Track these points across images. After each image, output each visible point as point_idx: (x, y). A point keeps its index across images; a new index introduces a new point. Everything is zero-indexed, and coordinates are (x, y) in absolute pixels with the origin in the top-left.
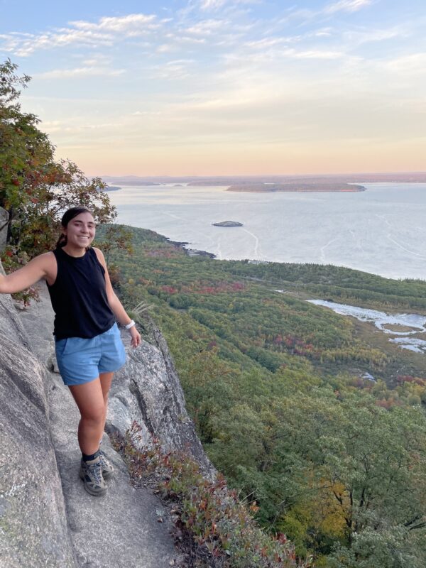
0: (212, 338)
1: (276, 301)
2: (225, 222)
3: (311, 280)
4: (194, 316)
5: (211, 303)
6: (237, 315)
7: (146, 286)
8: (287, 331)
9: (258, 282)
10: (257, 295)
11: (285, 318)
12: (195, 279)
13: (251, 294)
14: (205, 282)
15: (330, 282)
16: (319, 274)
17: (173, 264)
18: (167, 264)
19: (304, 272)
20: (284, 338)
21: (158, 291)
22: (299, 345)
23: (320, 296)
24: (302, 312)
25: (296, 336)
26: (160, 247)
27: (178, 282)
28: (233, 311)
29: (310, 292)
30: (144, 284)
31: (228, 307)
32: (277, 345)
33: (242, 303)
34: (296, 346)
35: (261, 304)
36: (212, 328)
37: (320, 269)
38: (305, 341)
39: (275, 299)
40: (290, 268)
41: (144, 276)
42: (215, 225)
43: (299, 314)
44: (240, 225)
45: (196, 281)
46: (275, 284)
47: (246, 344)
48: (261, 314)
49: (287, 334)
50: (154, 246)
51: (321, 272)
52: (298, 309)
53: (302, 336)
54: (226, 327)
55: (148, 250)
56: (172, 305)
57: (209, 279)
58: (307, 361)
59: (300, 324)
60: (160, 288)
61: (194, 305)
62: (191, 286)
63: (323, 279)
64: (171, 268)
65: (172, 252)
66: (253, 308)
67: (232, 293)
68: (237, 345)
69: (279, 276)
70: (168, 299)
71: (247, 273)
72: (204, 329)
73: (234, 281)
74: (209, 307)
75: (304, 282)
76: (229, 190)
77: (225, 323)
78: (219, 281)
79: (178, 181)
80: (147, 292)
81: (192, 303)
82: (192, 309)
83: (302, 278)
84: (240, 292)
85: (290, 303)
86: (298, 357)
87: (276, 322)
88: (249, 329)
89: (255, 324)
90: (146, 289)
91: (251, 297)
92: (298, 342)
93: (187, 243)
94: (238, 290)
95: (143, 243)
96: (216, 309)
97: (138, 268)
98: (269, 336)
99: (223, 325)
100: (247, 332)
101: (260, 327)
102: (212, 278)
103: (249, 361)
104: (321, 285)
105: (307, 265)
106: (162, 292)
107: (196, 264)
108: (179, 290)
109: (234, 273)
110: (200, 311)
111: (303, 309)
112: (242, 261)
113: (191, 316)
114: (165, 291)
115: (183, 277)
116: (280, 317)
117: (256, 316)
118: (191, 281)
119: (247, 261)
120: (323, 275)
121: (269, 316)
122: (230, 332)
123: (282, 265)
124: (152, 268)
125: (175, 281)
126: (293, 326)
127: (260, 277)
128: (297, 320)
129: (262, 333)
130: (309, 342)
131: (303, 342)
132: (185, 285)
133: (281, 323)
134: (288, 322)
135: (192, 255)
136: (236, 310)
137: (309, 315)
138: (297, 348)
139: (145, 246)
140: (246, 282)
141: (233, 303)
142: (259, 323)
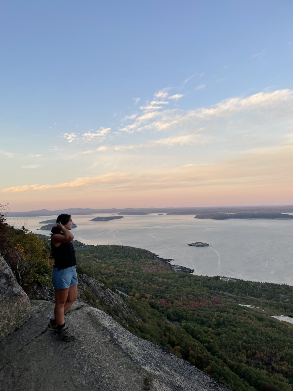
0: (205, 354)
1: (249, 317)
2: (197, 243)
3: (272, 298)
4: (187, 329)
5: (198, 317)
6: (220, 330)
7: (148, 300)
8: (263, 348)
9: (230, 297)
10: (232, 311)
11: (259, 334)
12: (183, 294)
13: (228, 309)
14: (190, 297)
15: (288, 300)
16: (278, 293)
17: (165, 280)
18: (161, 280)
19: (266, 290)
20: (262, 354)
21: (157, 305)
22: (275, 362)
23: (282, 312)
24: (271, 328)
25: (271, 352)
26: (153, 264)
27: (171, 297)
28: (216, 325)
29: (273, 308)
30: (146, 298)
31: (211, 321)
32: (257, 361)
33: (222, 319)
34: (272, 362)
35: (237, 320)
36: (202, 342)
37: (278, 288)
38: (279, 358)
39: (247, 315)
40: (254, 286)
41: (145, 290)
42: (189, 245)
43: (270, 331)
44: (207, 245)
45: (184, 296)
46: (244, 299)
47: (232, 360)
48: (238, 329)
49: (263, 351)
50: (149, 262)
51: (280, 291)
52: (267, 326)
53: (276, 352)
54: (214, 343)
55: (145, 266)
56: (169, 318)
57: (193, 295)
58: (285, 379)
59: (272, 340)
60: (159, 302)
61: (185, 319)
62: (181, 300)
63: (282, 298)
64: (164, 283)
65: (162, 268)
66: (232, 323)
67: (212, 308)
68: (225, 362)
69: (246, 292)
70: (165, 312)
71: (220, 289)
72: (197, 345)
73: (212, 297)
74: (196, 321)
75: (267, 299)
76: (196, 217)
77: (212, 338)
78: (200, 296)
79: (160, 211)
80: (149, 306)
81: (183, 317)
82: (184, 323)
83: (264, 295)
84: (218, 307)
85: (261, 319)
86: (276, 375)
87: (253, 339)
88: (232, 344)
89: (236, 340)
90: (148, 302)
91: (228, 312)
92: (274, 359)
93: (171, 260)
94: (216, 305)
95: (141, 260)
96: (202, 323)
97: (141, 283)
98: (249, 351)
99: (212, 341)
100: (231, 348)
101: (240, 342)
102: (195, 293)
103: (239, 381)
104: (280, 302)
105: (266, 283)
106: (160, 305)
107: (181, 279)
108: (172, 303)
109: (210, 288)
110: (191, 325)
111: (272, 326)
112: (215, 277)
113: (185, 330)
114: (162, 305)
115: (173, 292)
116: (255, 334)
117: (235, 331)
118: (180, 296)
119: (218, 277)
120: (281, 293)
121: (246, 332)
122: (218, 347)
123: (247, 283)
124: (150, 283)
125: (168, 297)
126: (266, 343)
127: (231, 292)
128: (270, 337)
129: (243, 349)
130: (282, 359)
131: (278, 359)
132: (176, 299)
133: (256, 340)
134: (262, 338)
135: (176, 270)
136: (218, 325)
137: (278, 332)
138: (274, 365)
139: (143, 263)
140: (221, 297)
141: (215, 318)
142: (239, 339)
